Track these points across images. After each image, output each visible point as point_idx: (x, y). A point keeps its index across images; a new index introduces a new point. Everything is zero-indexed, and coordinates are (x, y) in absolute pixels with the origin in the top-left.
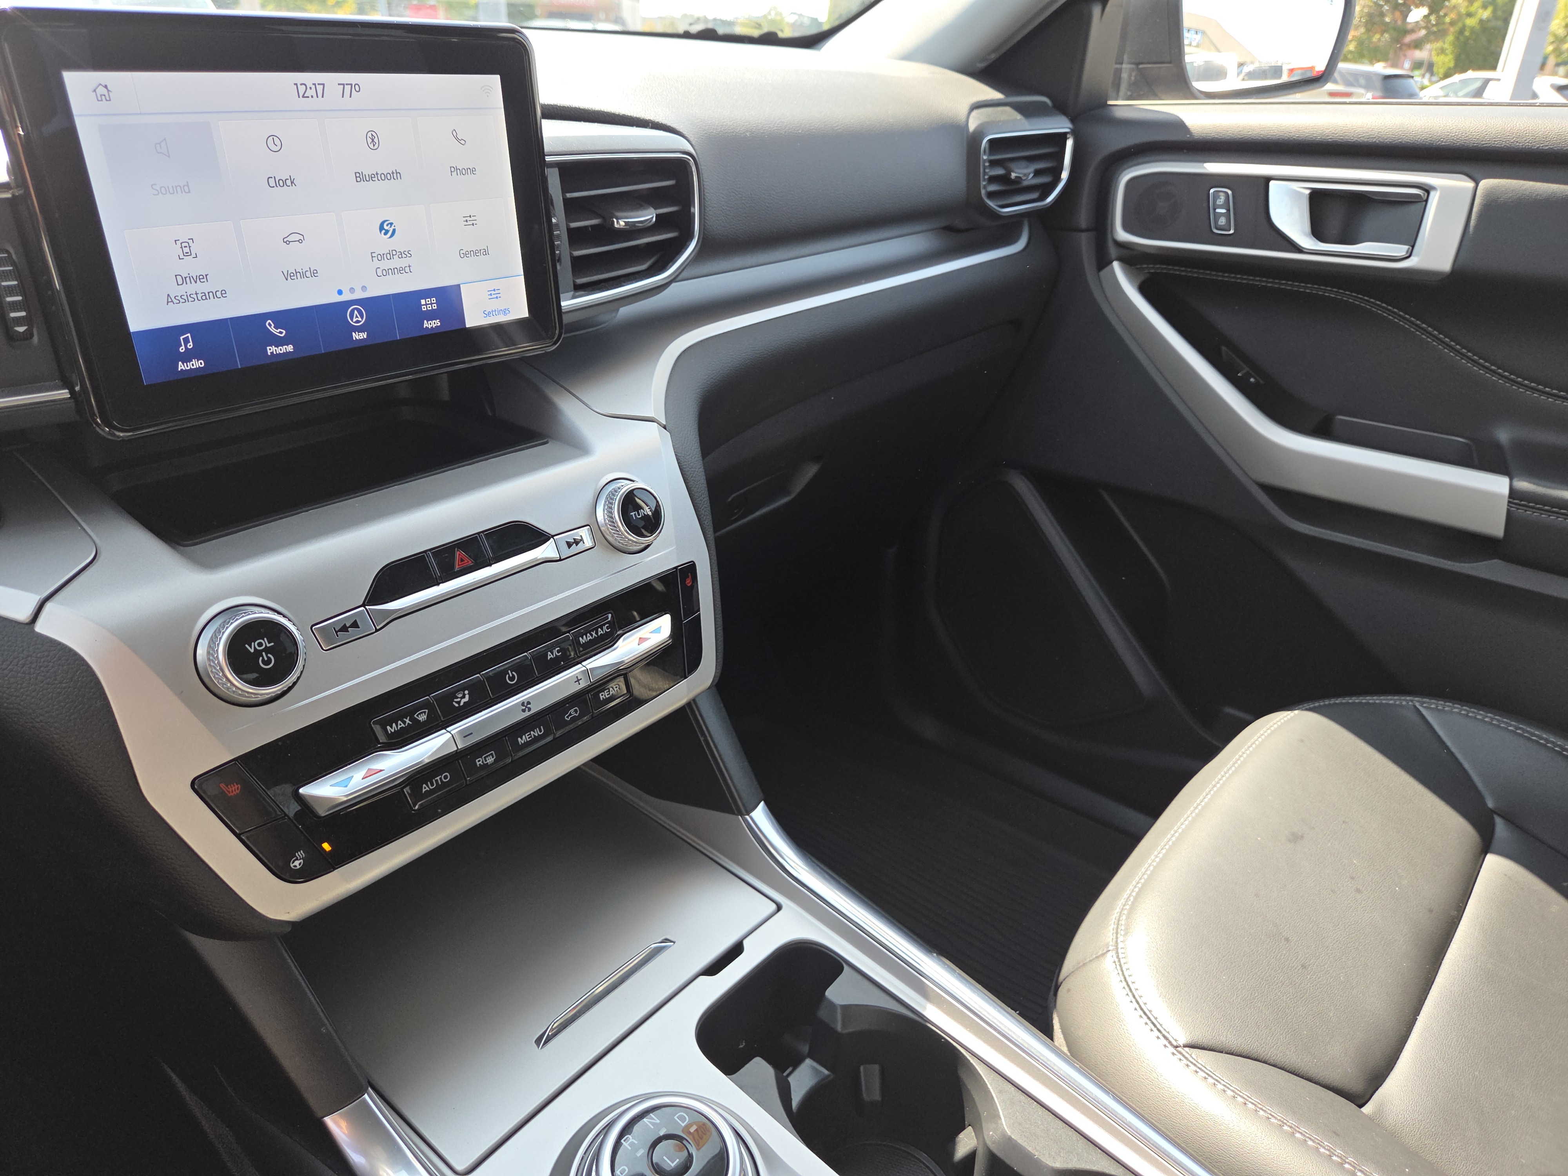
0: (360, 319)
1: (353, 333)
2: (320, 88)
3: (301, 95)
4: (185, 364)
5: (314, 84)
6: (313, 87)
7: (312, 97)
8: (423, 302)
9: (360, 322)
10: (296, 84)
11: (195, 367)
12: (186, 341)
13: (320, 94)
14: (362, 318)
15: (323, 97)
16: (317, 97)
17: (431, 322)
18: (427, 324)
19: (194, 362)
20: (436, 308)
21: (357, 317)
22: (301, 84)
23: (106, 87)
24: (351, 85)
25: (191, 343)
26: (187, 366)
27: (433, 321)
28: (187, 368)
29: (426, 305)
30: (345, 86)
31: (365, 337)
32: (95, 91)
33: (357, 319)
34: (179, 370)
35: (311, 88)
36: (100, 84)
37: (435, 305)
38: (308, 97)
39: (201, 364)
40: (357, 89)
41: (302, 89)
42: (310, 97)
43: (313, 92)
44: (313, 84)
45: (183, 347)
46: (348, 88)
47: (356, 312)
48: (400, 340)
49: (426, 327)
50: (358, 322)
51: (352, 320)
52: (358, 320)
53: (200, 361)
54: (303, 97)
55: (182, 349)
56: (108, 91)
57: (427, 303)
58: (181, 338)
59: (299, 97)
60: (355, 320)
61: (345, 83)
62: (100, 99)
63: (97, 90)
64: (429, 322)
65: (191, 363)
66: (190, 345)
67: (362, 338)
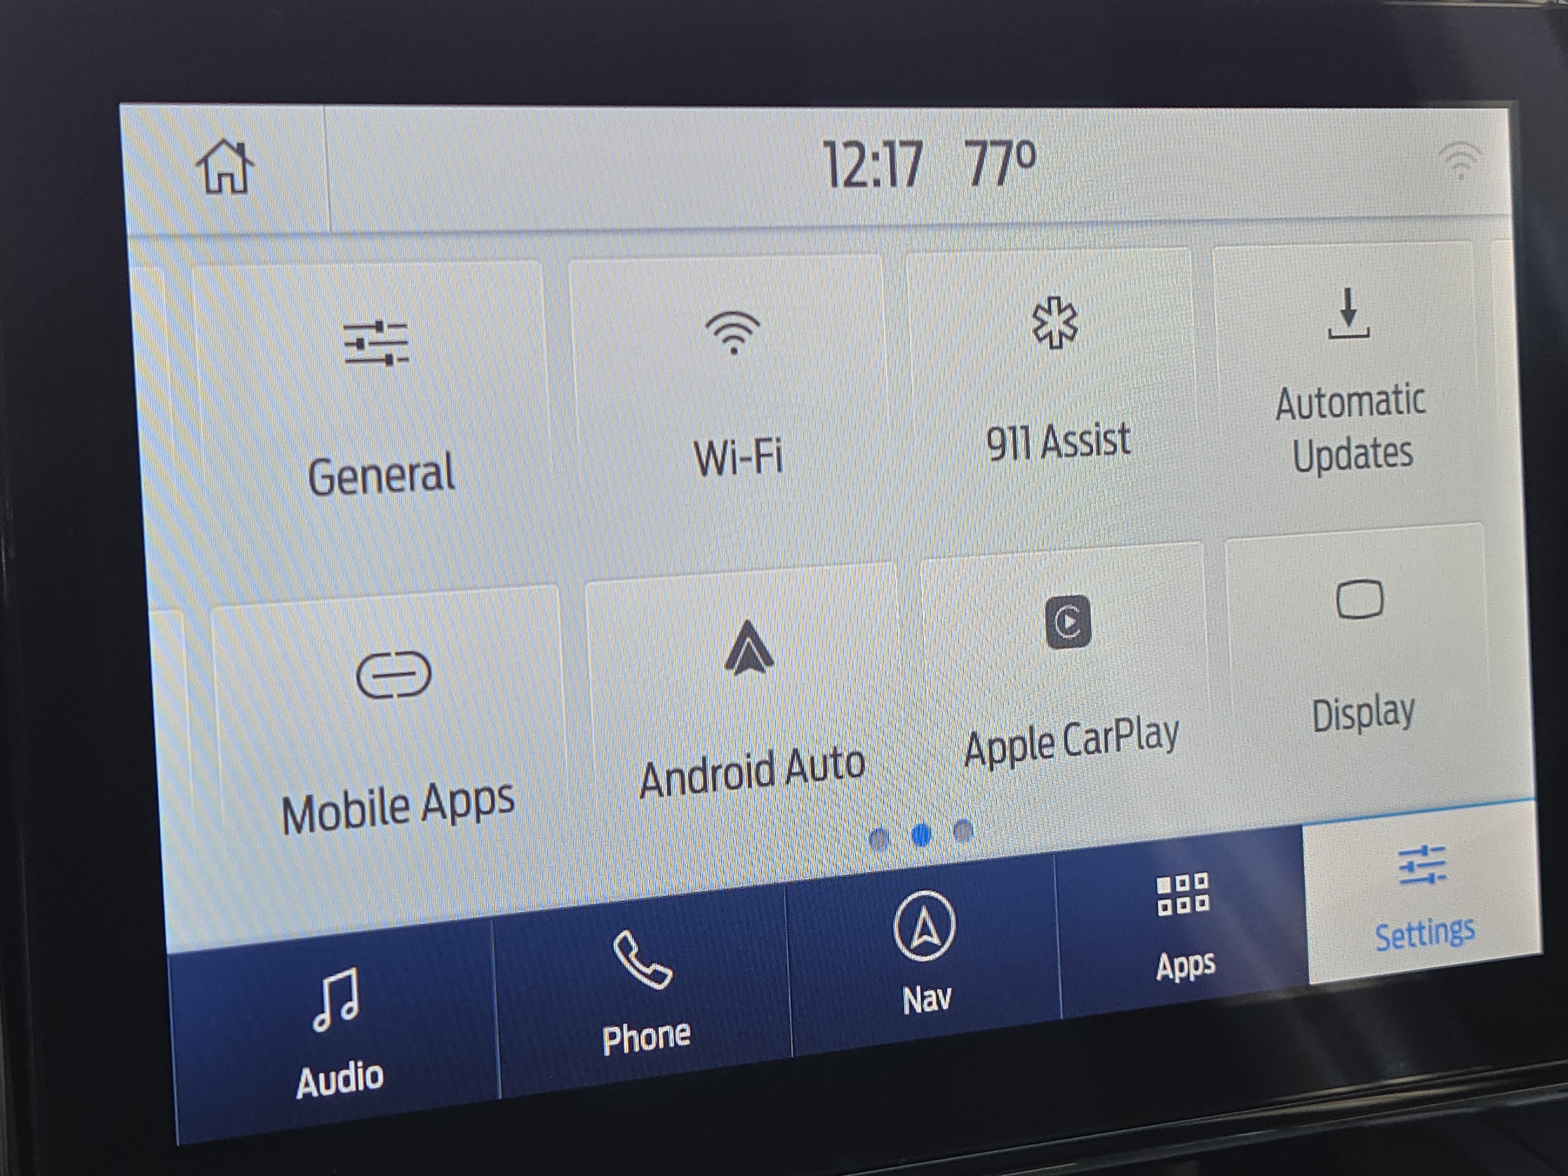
0: (935, 940)
1: (907, 991)
2: (904, 156)
3: (841, 178)
4: (322, 1076)
5: (890, 144)
6: (884, 154)
7: (877, 183)
8: (1163, 885)
9: (935, 948)
10: (831, 145)
11: (352, 1088)
12: (341, 993)
13: (903, 174)
14: (943, 939)
15: (911, 183)
16: (894, 183)
17: (1183, 959)
18: (1165, 968)
19: (351, 1072)
20: (1206, 908)
21: (925, 931)
22: (847, 145)
23: (240, 149)
24: (1008, 144)
25: (354, 1004)
26: (328, 1087)
27: (1192, 959)
28: (325, 1092)
29: (1174, 895)
30: (989, 147)
31: (945, 1006)
32: (205, 160)
33: (926, 938)
34: (300, 1096)
35: (876, 156)
36: (224, 141)
37: (1206, 898)
38: (864, 184)
39: (374, 1078)
40: (1026, 158)
41: (847, 159)
42: (871, 184)
43: (882, 169)
44: (887, 143)
45: (326, 1016)
46: (995, 155)
47: (924, 913)
48: (1065, 1020)
49: (1165, 977)
50: (926, 949)
51: (907, 943)
52: (926, 943)
53: (371, 1069)
54: (849, 183)
55: (322, 1023)
56: (245, 161)
57: (1179, 889)
58: (326, 982)
59: (835, 183)
60: (916, 943)
61: (988, 139)
62: (214, 185)
63: (210, 160)
64: (1177, 962)
65: (343, 1073)
66: (351, 1010)
67: (935, 1007)
